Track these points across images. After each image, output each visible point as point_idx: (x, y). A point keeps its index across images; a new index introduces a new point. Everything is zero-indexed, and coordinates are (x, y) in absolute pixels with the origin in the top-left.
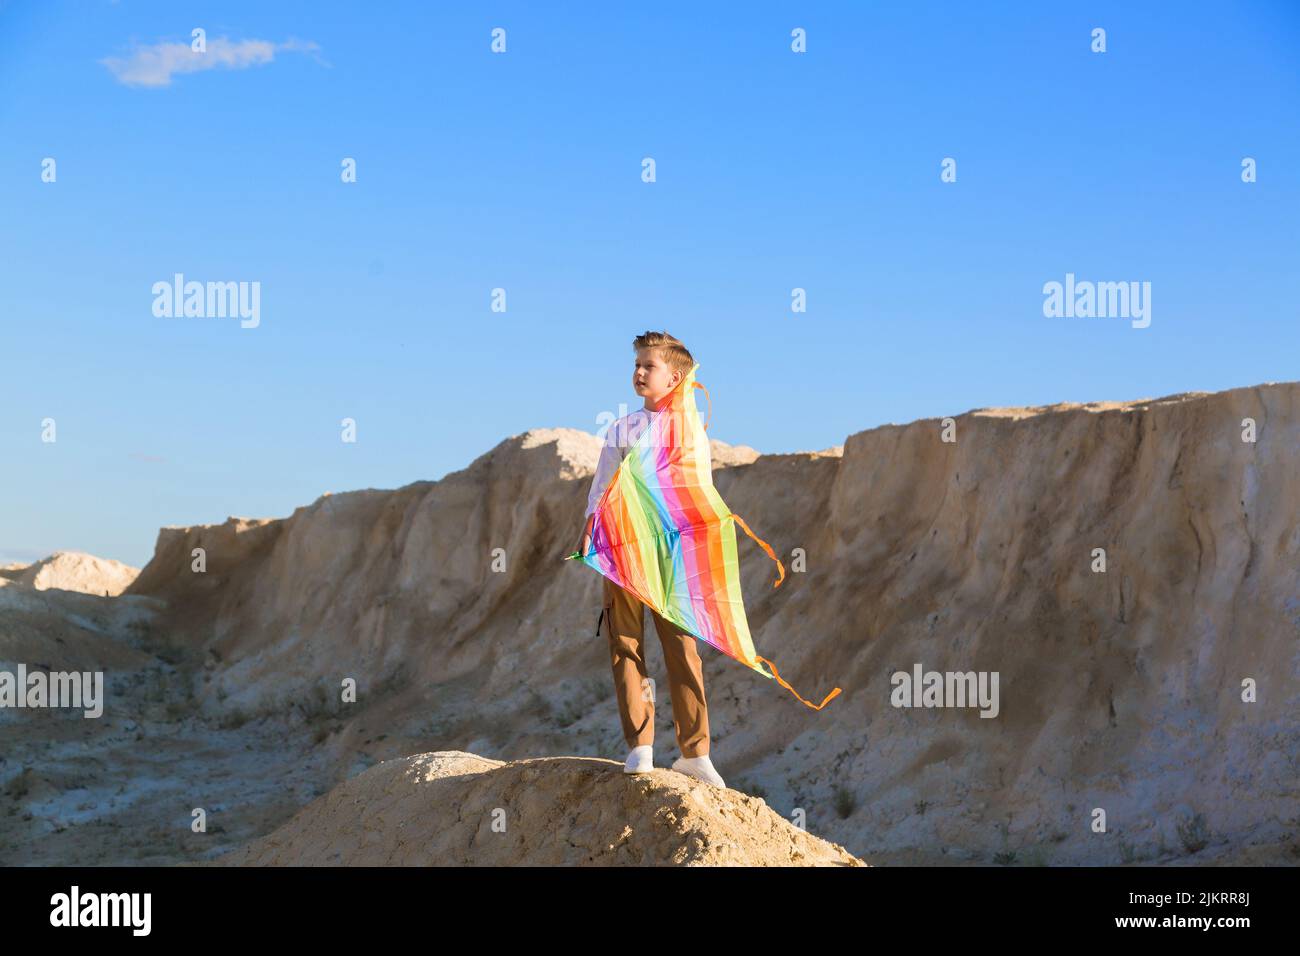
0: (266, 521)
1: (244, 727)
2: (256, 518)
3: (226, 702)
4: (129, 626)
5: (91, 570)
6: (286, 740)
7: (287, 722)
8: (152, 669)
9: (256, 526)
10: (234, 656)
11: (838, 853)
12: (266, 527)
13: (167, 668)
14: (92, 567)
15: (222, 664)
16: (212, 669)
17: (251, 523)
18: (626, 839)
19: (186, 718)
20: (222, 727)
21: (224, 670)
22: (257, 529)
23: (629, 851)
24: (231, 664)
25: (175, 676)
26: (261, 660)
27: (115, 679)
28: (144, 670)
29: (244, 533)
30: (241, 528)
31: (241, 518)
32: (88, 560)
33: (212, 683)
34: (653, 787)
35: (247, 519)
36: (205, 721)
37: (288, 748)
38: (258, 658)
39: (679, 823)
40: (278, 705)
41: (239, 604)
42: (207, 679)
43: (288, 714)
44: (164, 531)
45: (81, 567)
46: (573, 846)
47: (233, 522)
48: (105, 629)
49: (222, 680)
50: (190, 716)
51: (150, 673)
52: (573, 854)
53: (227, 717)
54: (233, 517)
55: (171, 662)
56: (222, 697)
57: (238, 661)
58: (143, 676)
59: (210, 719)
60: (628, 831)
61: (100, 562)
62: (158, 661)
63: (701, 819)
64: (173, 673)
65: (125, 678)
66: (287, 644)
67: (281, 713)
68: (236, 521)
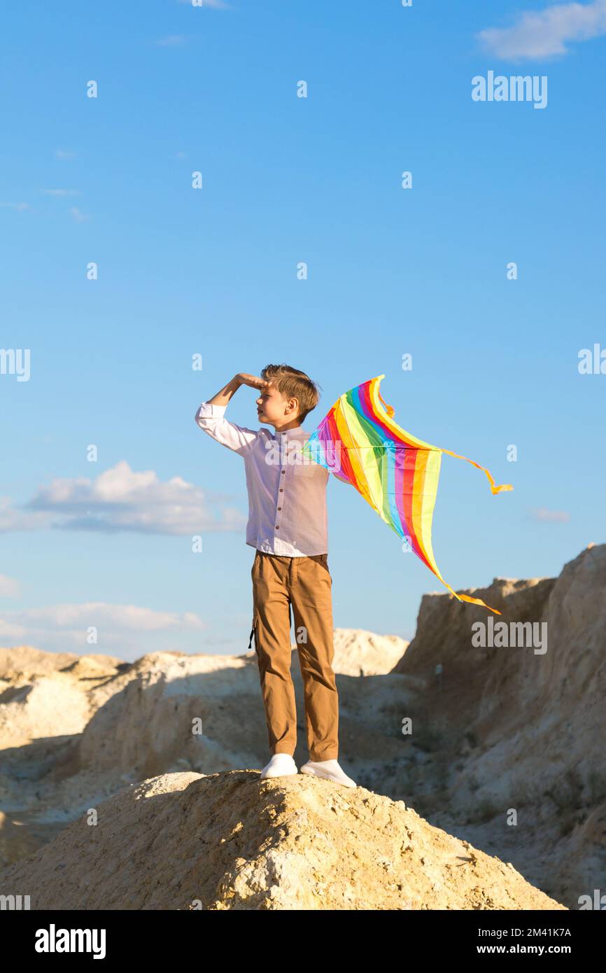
0: (535, 581)
1: (493, 822)
2: (525, 578)
3: (478, 793)
4: (383, 710)
5: (366, 647)
6: (533, 835)
7: (538, 814)
8: (405, 758)
9: (524, 587)
10: (489, 741)
11: (465, 849)
12: (536, 588)
13: (422, 757)
14: (368, 643)
15: (477, 750)
16: (467, 755)
17: (519, 584)
18: (236, 833)
19: (433, 813)
20: (469, 822)
21: (479, 756)
22: (526, 591)
23: (236, 844)
24: (485, 749)
25: (430, 766)
26: (517, 743)
27: (363, 771)
28: (396, 760)
29: (511, 596)
30: (508, 590)
31: (508, 579)
32: (363, 636)
33: (465, 772)
34: (269, 788)
35: (515, 580)
36: (453, 816)
37: (532, 843)
38: (515, 739)
39: (276, 818)
40: (530, 795)
41: (505, 680)
42: (460, 768)
43: (539, 806)
44: (426, 598)
45: (354, 645)
46: (204, 842)
47: (499, 584)
48: (357, 714)
49: (475, 768)
50: (438, 810)
51: (402, 763)
52: (201, 850)
53: (477, 811)
54: (500, 578)
55: (427, 750)
56: (475, 788)
57: (493, 746)
58: (394, 767)
59: (459, 814)
60: (239, 826)
61: (375, 638)
62: (413, 749)
63: (296, 814)
64: (429, 762)
65: (374, 770)
66: (546, 724)
67: (533, 804)
68: (503, 583)
